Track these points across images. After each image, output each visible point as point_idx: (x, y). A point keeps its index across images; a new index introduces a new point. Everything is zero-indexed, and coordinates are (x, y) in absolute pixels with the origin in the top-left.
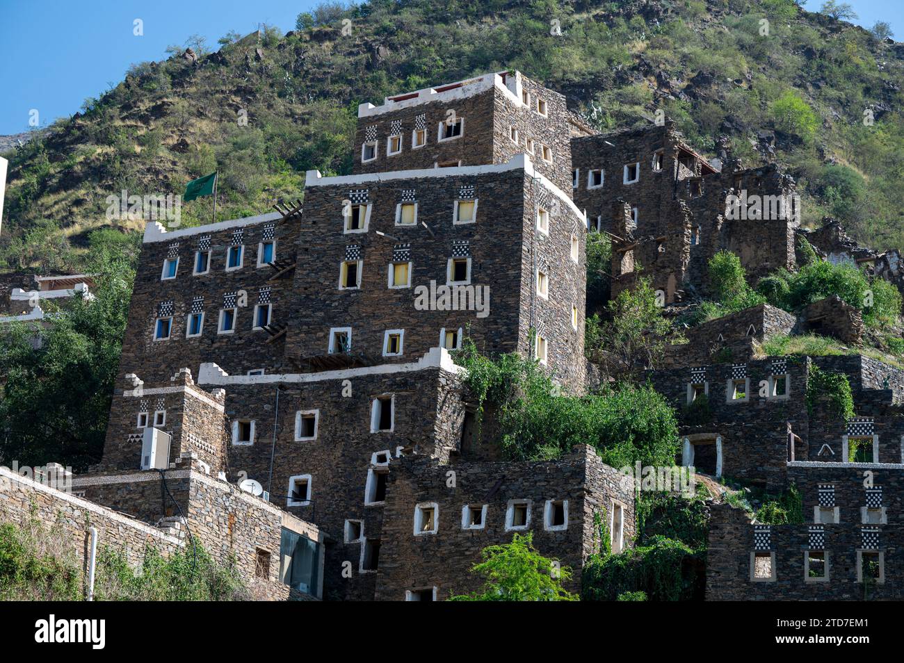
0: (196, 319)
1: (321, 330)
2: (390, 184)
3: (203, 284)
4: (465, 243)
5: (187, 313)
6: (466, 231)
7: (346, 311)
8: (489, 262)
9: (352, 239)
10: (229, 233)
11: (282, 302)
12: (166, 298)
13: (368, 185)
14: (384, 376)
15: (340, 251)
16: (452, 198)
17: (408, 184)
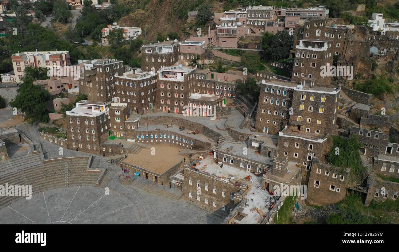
0: (272, 101)
1: (296, 116)
2: (310, 92)
3: (273, 95)
4: (323, 106)
5: (270, 99)
6: (323, 103)
8: (327, 110)
9: (303, 101)
10: (278, 87)
12: (266, 95)
13: (305, 92)
14: (311, 141)
15: (300, 103)
16: (321, 97)
17: (313, 93)
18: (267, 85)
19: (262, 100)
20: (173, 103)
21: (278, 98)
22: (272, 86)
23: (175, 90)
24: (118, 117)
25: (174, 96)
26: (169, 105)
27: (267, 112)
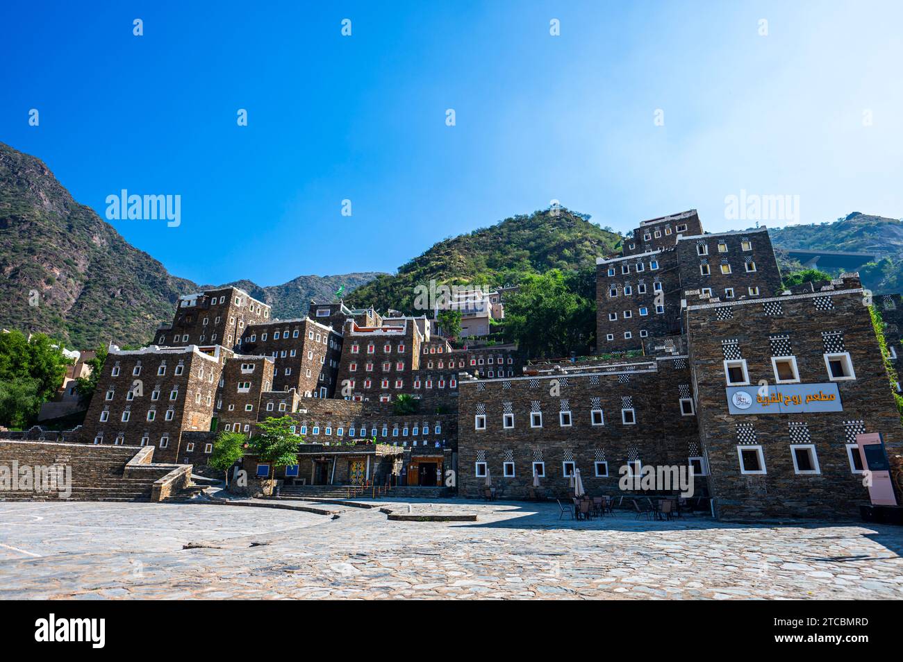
0: (628, 288)
2: (713, 238)
3: (628, 277)
4: (750, 257)
5: (623, 286)
7: (706, 282)
8: (762, 263)
9: (703, 257)
10: (635, 259)
11: (664, 282)
12: (612, 282)
15: (698, 262)
16: (740, 242)
18: (610, 263)
19: (603, 295)
20: (376, 384)
21: (641, 278)
22: (621, 261)
23: (384, 354)
24: (246, 380)
25: (381, 369)
26: (366, 389)
27: (620, 315)
